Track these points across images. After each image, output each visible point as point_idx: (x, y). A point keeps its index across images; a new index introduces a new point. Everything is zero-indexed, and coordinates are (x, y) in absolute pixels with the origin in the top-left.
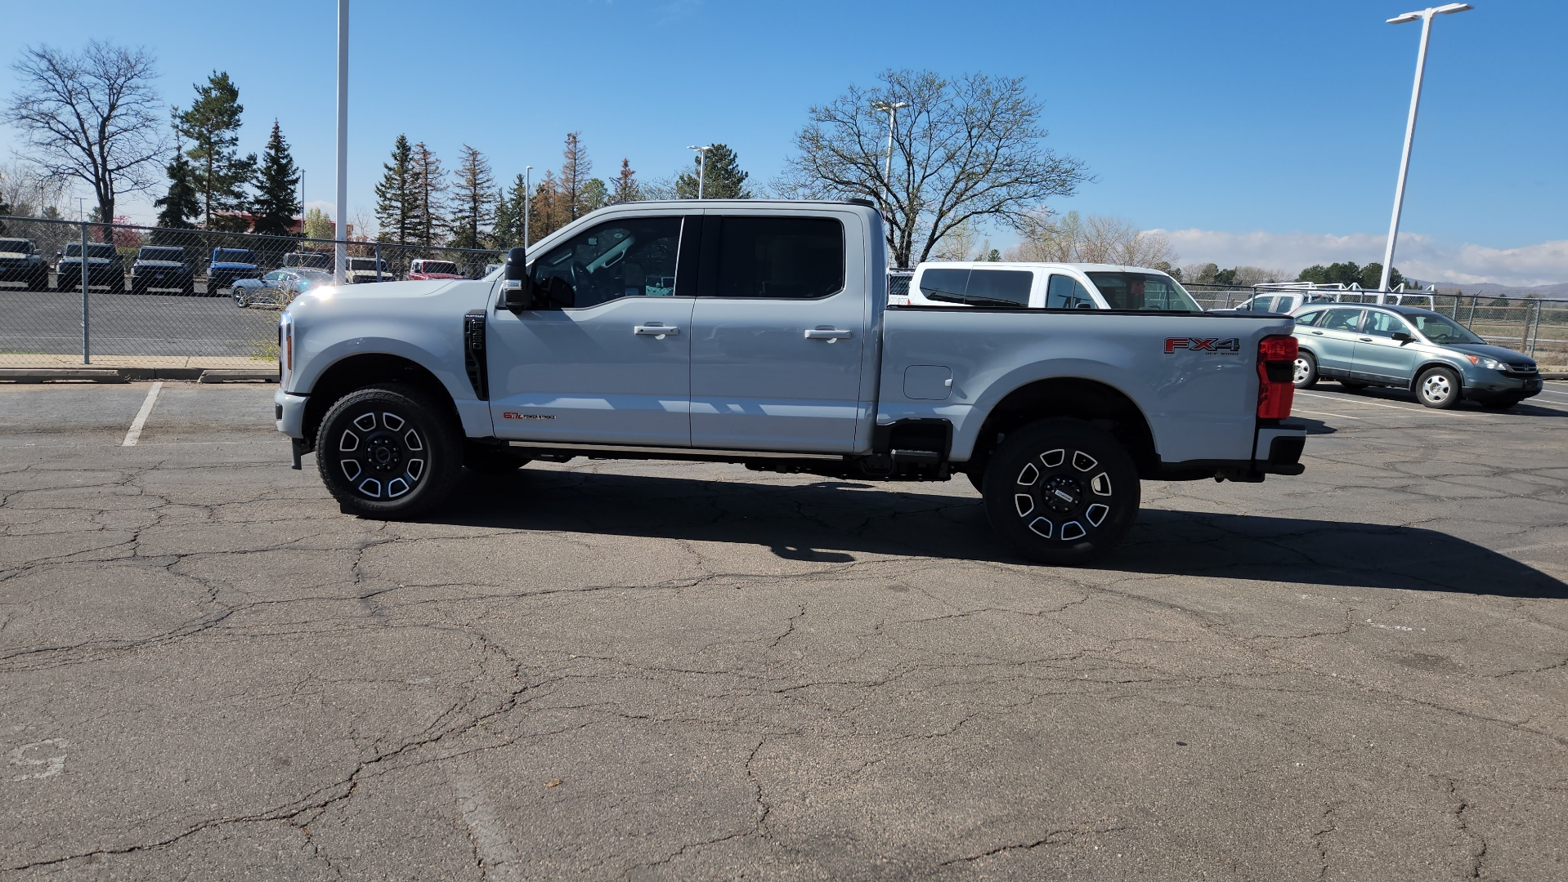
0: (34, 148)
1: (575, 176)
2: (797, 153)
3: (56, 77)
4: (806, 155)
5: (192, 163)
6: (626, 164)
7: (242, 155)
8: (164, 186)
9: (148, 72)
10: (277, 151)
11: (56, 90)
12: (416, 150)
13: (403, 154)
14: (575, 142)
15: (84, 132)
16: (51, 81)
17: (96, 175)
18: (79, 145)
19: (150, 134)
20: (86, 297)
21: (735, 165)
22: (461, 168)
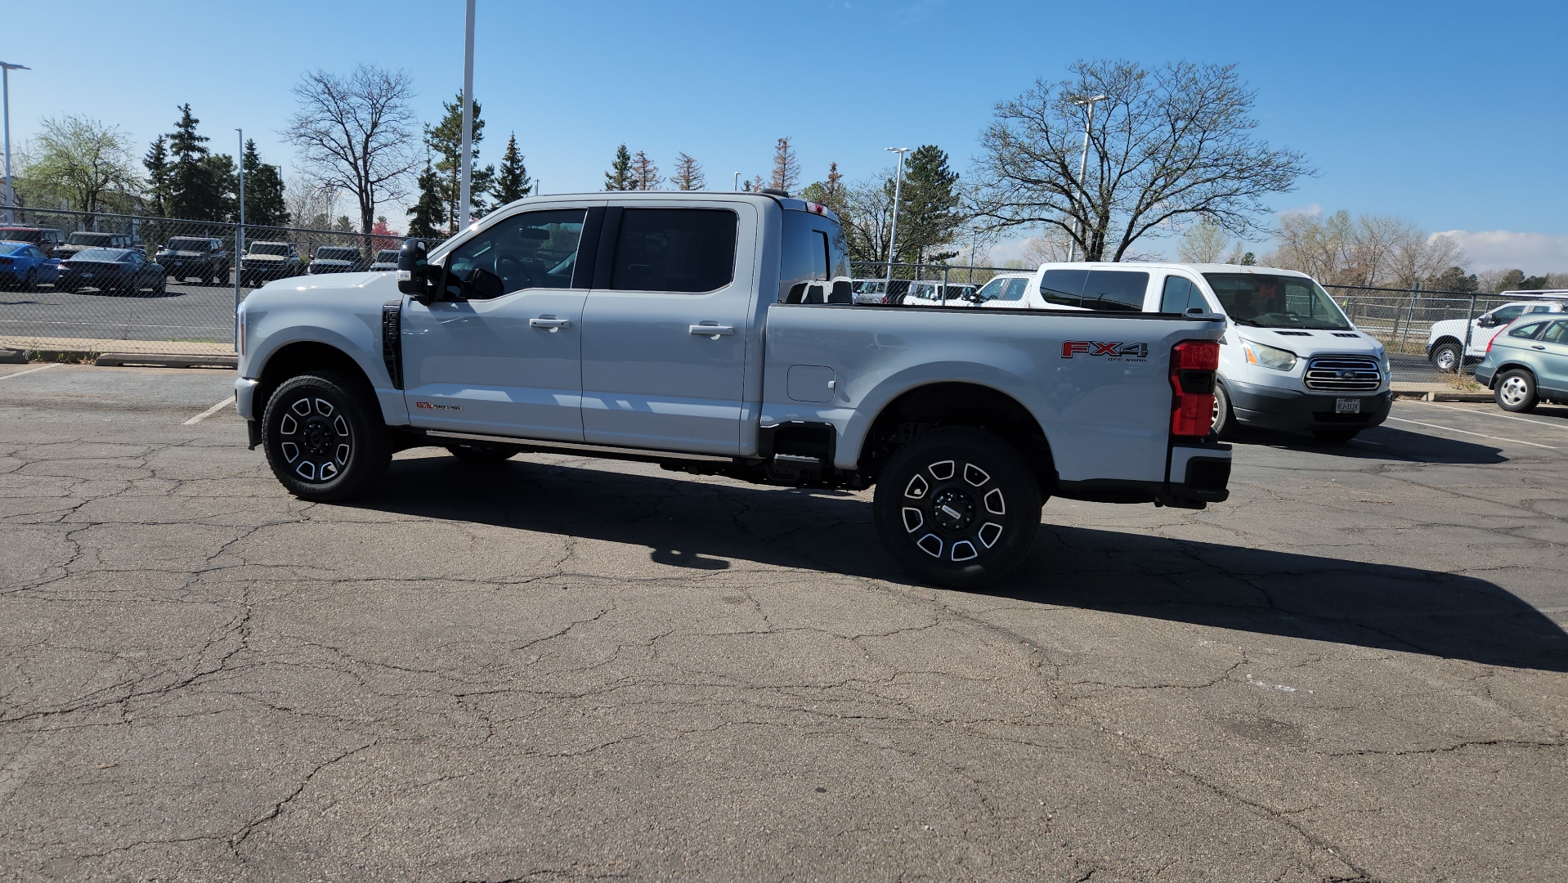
0: (309, 163)
1: (783, 181)
2: (984, 153)
3: (330, 98)
4: (994, 154)
5: (440, 174)
6: (834, 168)
7: (481, 167)
8: (415, 196)
9: (405, 92)
10: (512, 163)
11: (329, 111)
12: (636, 159)
13: (623, 163)
14: (786, 147)
15: (352, 149)
16: (326, 102)
17: (360, 187)
18: (347, 160)
19: (406, 150)
20: (238, 291)
21: (945, 166)
22: (676, 175)
